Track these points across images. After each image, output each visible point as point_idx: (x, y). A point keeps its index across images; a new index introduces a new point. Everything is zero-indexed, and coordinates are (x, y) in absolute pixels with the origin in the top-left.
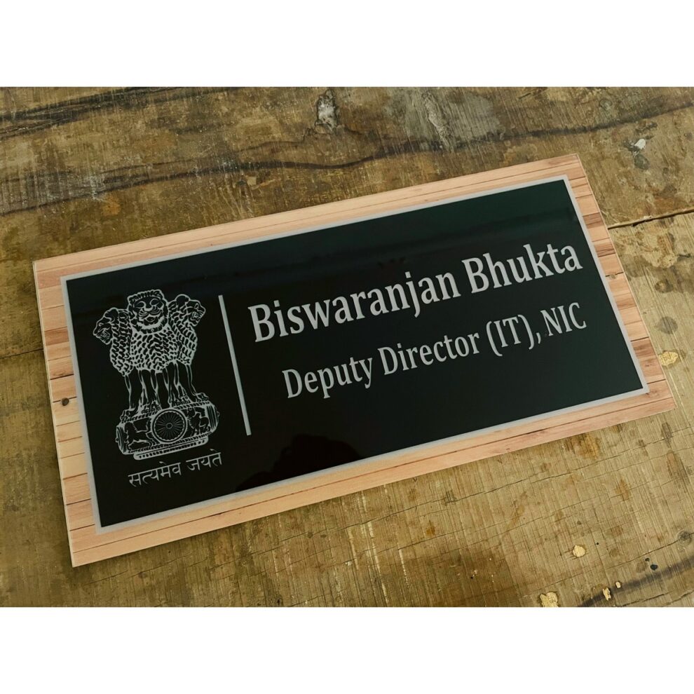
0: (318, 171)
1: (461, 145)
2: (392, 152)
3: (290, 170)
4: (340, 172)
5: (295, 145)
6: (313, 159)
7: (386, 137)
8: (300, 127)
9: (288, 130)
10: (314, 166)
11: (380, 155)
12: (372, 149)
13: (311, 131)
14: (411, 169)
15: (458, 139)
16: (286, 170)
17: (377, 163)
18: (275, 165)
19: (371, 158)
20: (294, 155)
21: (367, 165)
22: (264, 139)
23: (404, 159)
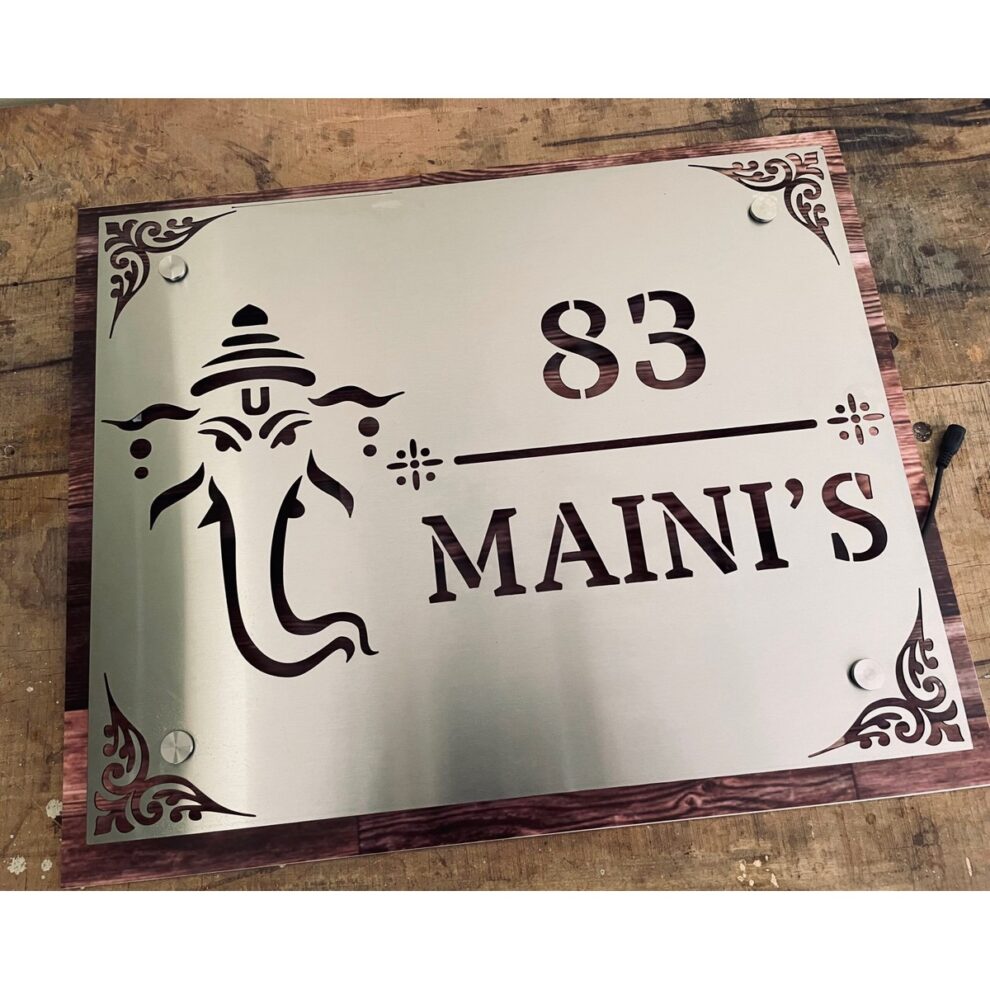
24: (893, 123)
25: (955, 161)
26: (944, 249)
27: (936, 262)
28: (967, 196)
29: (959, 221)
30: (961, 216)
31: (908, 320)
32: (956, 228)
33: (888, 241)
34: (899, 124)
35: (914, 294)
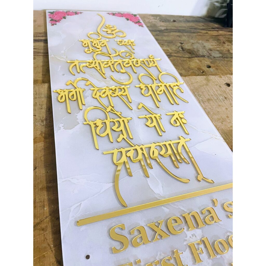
0: (182, 58)
1: (215, 57)
2: (199, 57)
3: (176, 57)
4: (188, 59)
5: (175, 53)
6: (180, 56)
7: (196, 54)
8: (176, 50)
9: (173, 51)
10: (181, 57)
11: (196, 57)
12: (193, 56)
13: (178, 51)
14: (204, 60)
15: (213, 56)
16: (174, 57)
17: (196, 58)
18: (172, 56)
19: (194, 57)
20: (175, 55)
21: (194, 58)
22: (168, 52)
23: (202, 58)
24: (191, 30)
25: (210, 36)
26: (214, 50)
27: (213, 52)
28: (215, 41)
29: (216, 45)
30: (216, 44)
31: (211, 62)
32: (216, 47)
33: (199, 48)
34: (193, 30)
35: (211, 58)
